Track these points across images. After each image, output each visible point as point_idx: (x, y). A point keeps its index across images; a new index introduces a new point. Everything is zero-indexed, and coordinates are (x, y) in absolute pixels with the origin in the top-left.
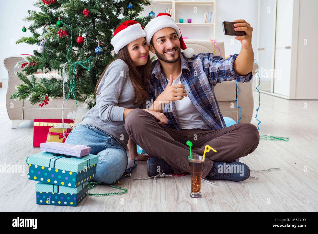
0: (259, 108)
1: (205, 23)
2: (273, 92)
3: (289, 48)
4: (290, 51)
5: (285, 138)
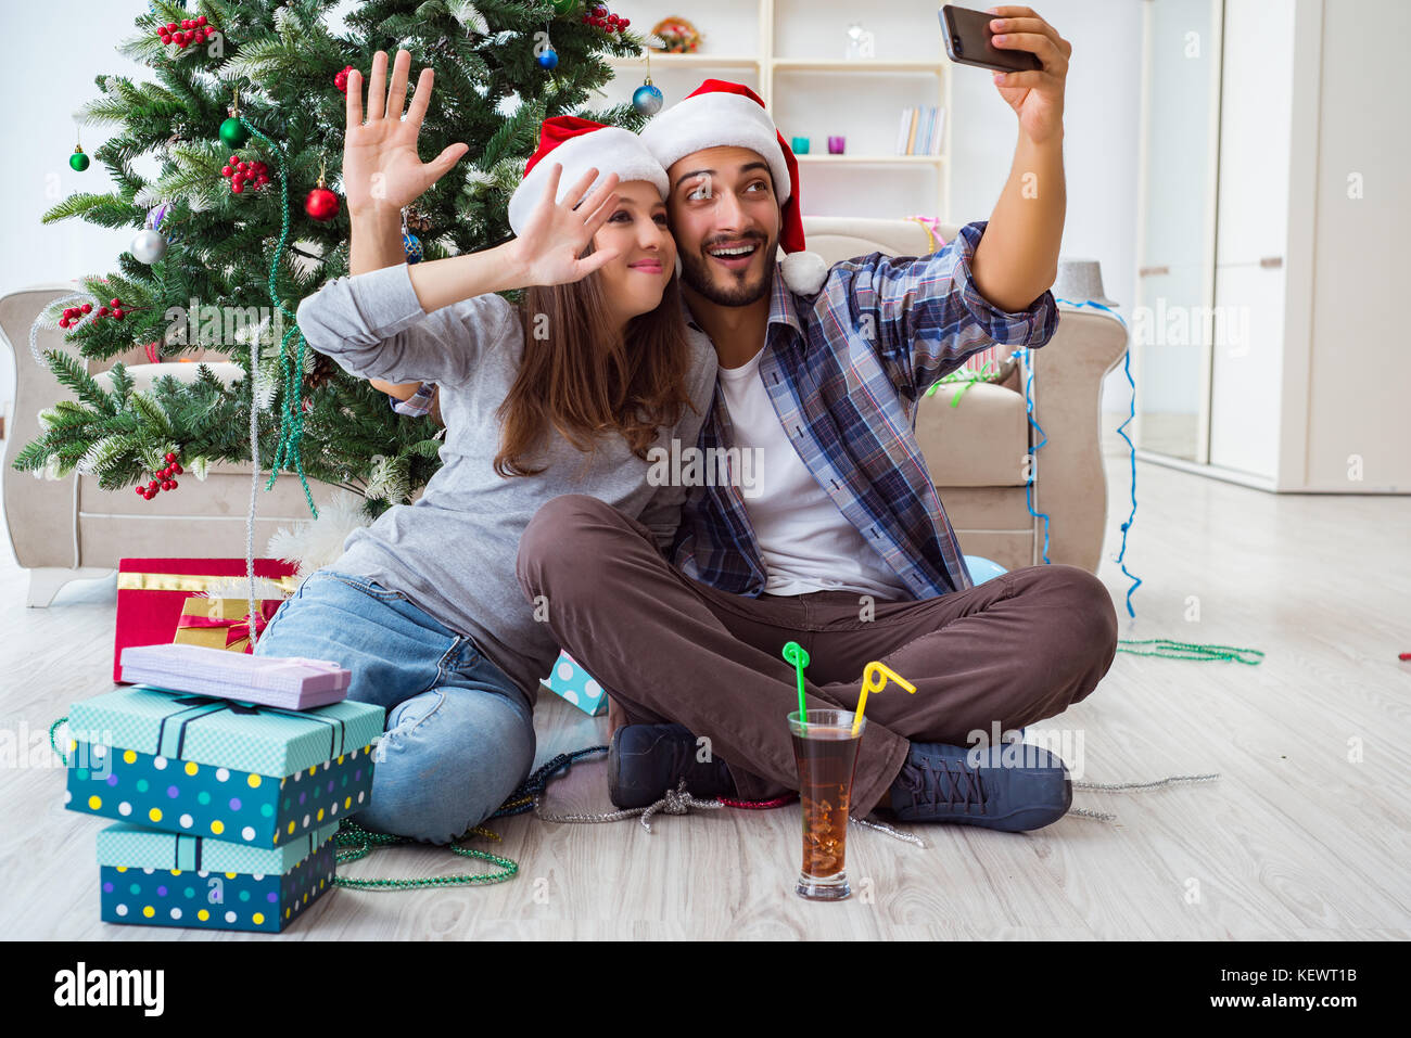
0: (1131, 520)
1: (907, 153)
2: (1209, 463)
3: (1275, 263)
4: (1279, 275)
5: (1246, 651)
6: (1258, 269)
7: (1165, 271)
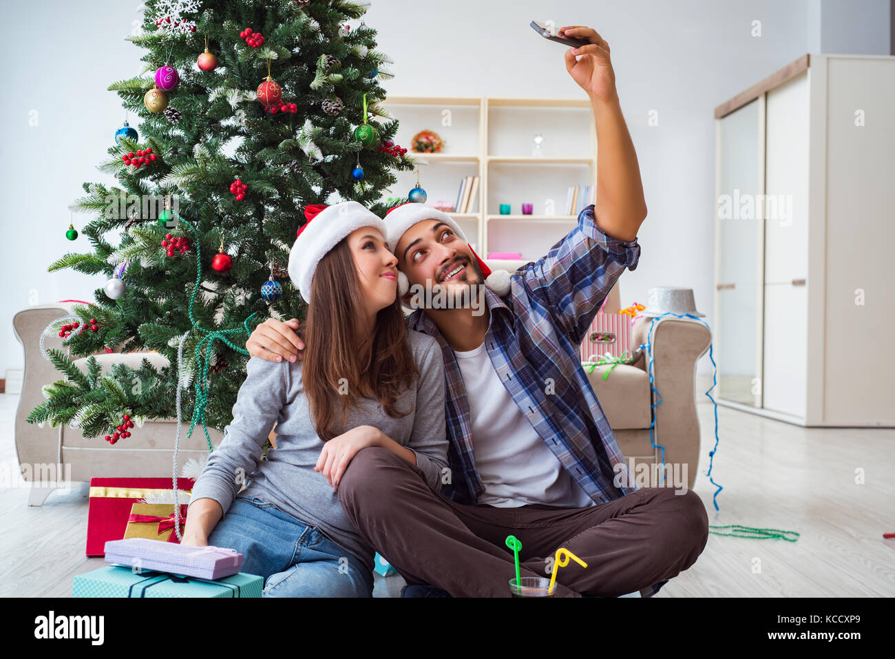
0: (715, 449)
1: (571, 214)
2: (762, 407)
3: (801, 283)
4: (803, 291)
5: (788, 532)
6: (790, 286)
7: (732, 286)
